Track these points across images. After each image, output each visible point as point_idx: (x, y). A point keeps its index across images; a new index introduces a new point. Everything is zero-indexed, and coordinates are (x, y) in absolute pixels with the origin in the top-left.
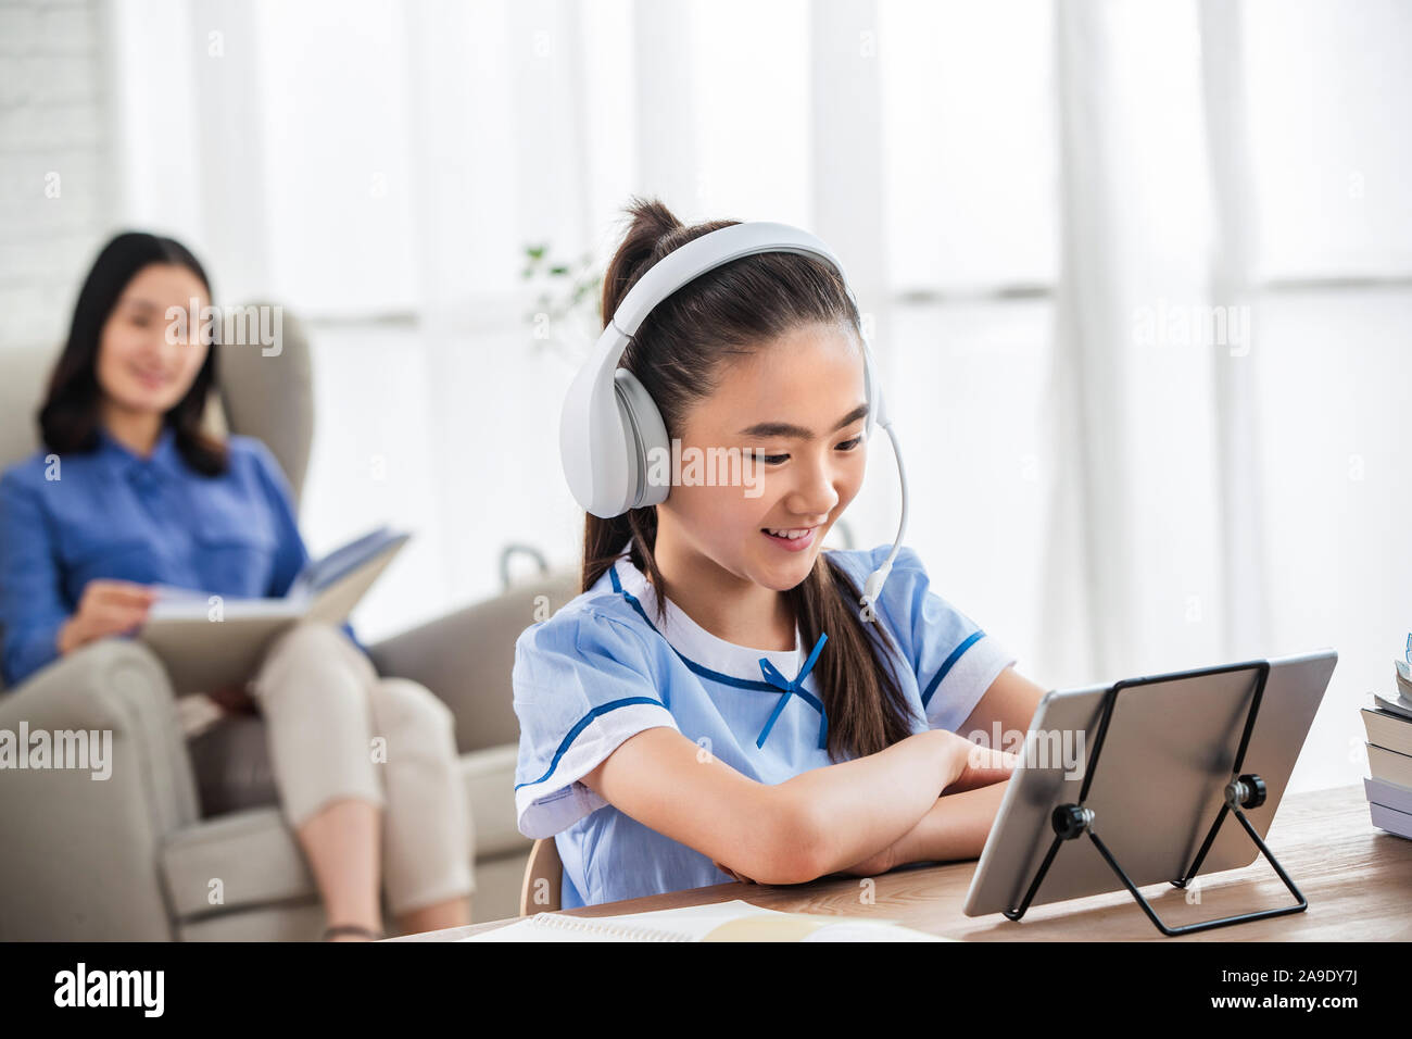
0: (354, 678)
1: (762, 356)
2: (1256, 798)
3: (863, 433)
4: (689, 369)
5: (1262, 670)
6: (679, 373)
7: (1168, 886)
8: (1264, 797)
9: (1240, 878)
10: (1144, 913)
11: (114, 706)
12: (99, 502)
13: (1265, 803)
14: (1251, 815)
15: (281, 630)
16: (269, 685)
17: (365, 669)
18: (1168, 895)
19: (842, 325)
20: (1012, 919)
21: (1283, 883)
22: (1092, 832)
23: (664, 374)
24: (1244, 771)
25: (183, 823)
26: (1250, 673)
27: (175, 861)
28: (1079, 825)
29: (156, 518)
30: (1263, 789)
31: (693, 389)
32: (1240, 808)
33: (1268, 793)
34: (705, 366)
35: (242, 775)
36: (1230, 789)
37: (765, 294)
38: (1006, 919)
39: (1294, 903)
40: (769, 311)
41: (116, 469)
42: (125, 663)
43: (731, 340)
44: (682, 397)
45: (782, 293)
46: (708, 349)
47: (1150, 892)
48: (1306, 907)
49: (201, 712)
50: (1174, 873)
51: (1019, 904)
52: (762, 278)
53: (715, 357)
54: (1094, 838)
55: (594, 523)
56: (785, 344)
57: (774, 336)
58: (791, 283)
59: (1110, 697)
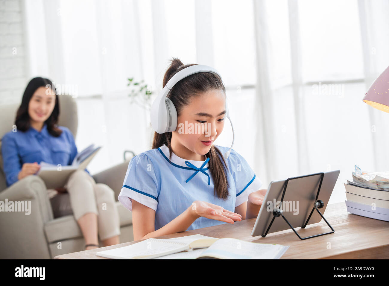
0: (91, 183)
1: (202, 96)
2: (321, 206)
3: (224, 118)
4: (184, 98)
5: (322, 175)
6: (182, 99)
7: (300, 228)
8: (323, 206)
9: (317, 225)
10: (296, 235)
11: (32, 192)
12: (29, 142)
13: (323, 207)
14: (320, 210)
15: (72, 172)
16: (70, 186)
17: (93, 181)
18: (300, 230)
19: (221, 91)
20: (263, 237)
21: (328, 226)
22: (283, 215)
23: (177, 99)
24: (318, 200)
25: (50, 220)
26: (320, 175)
27: (48, 229)
28: (279, 213)
29: (42, 146)
30: (323, 204)
31: (184, 103)
32: (318, 208)
33: (324, 205)
34: (187, 98)
35: (63, 208)
36: (315, 204)
37: (203, 81)
38: (262, 237)
39: (331, 231)
40: (204, 85)
41: (33, 134)
42: (34, 181)
43: (194, 92)
44: (181, 105)
45: (208, 81)
46: (189, 93)
47: (297, 229)
48: (334, 232)
49: (53, 193)
50: (302, 225)
51: (265, 233)
52: (203, 78)
53: (190, 96)
54: (283, 217)
55: (157, 135)
56: (208, 94)
57: (205, 92)
58: (210, 79)
59: (286, 182)
